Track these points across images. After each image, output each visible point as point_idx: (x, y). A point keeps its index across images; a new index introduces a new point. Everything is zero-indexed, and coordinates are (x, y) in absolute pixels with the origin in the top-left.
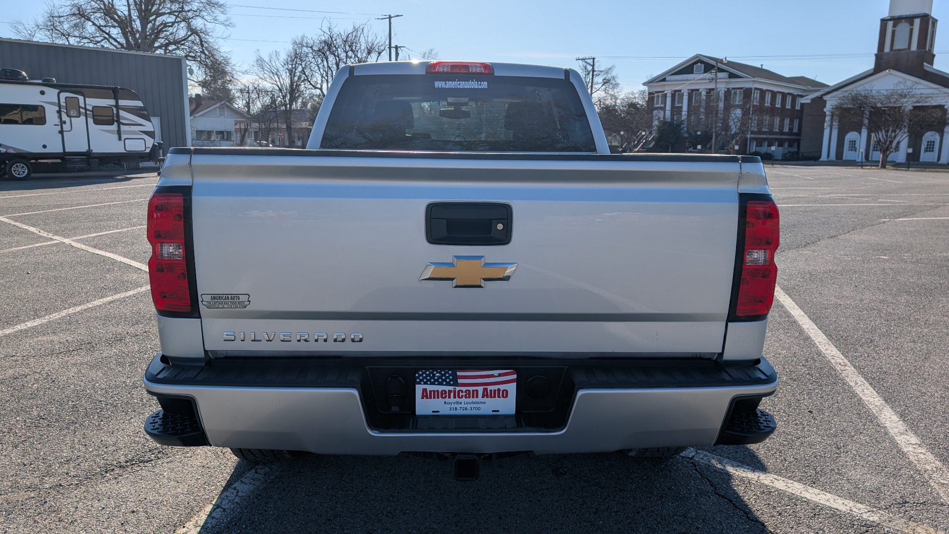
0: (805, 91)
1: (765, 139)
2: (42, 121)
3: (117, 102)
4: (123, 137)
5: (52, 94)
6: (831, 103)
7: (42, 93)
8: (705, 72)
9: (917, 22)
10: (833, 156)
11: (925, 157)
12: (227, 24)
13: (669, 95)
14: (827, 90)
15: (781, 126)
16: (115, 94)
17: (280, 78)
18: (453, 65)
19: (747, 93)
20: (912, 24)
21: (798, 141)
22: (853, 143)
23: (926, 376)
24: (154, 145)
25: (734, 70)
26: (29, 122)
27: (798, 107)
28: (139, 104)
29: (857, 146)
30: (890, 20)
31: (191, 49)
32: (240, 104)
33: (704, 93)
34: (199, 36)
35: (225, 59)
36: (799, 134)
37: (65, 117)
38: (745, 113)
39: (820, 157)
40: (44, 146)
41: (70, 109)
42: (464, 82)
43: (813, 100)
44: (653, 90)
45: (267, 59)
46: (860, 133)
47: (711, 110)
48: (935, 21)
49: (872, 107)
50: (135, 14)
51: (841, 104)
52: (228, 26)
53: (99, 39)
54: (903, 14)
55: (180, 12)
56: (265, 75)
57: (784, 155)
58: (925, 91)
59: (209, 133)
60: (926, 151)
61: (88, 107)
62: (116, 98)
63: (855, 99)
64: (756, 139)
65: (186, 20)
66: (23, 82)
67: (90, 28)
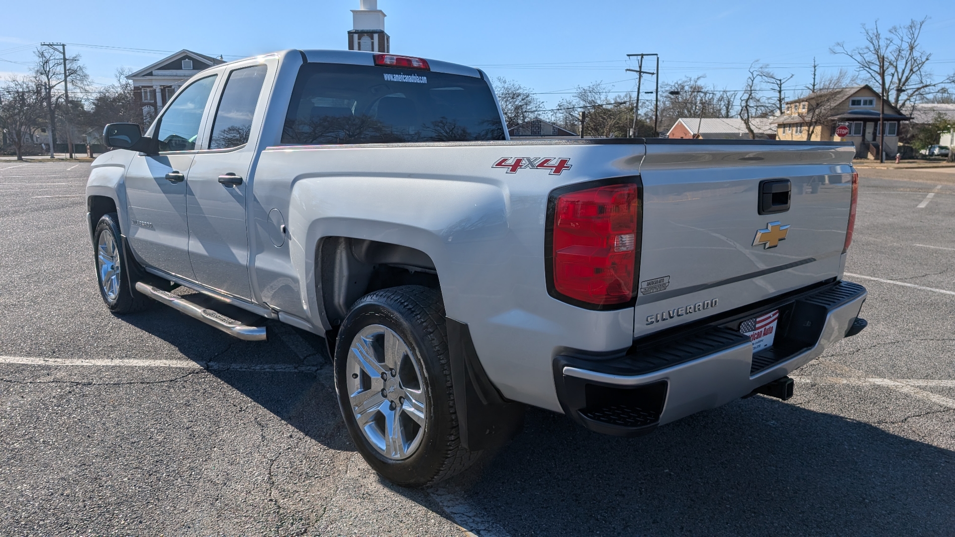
8: (194, 68)
9: (376, 36)
13: (158, 90)
18: (399, 58)
20: (372, 38)
30: (355, 33)
42: (408, 76)
44: (138, 84)
48: (388, 36)
54: (364, 29)
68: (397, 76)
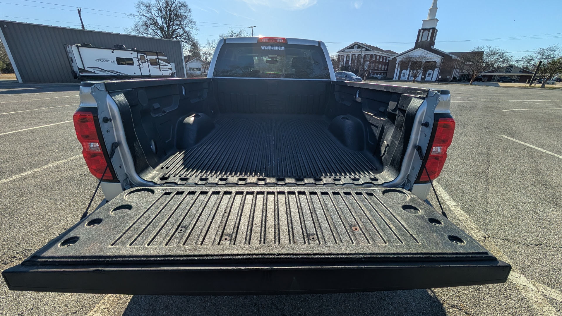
0: (390, 55)
1: (376, 72)
2: (132, 64)
3: (158, 57)
4: (161, 70)
5: (135, 54)
6: (399, 60)
7: (132, 54)
8: (358, 48)
9: (431, 30)
10: (397, 78)
11: (427, 79)
12: (197, 29)
13: (351, 56)
14: (398, 55)
15: (381, 68)
16: (157, 54)
19: (371, 56)
20: (429, 31)
21: (386, 73)
22: (404, 74)
23: (450, 170)
24: (172, 73)
25: (368, 48)
26: (128, 64)
27: (387, 61)
28: (166, 58)
29: (405, 75)
30: (422, 30)
31: (185, 39)
32: (203, 58)
33: (357, 56)
34: (187, 34)
35: (197, 42)
36: (387, 70)
37: (140, 63)
38: (370, 63)
39: (393, 78)
40: (135, 73)
41: (142, 59)
42: (274, 47)
43: (393, 59)
44: (340, 55)
45: (211, 42)
46: (407, 71)
47: (359, 62)
48: (437, 30)
49: (413, 62)
50: (165, 25)
51: (403, 60)
53: (154, 35)
54: (426, 28)
55: (180, 24)
57: (381, 78)
58: (431, 56)
59: (193, 69)
60: (428, 77)
61: (148, 59)
62: (158, 56)
63: (407, 58)
64: (373, 72)
65: (182, 27)
66: (124, 49)
67: (150, 31)
68: (268, 47)
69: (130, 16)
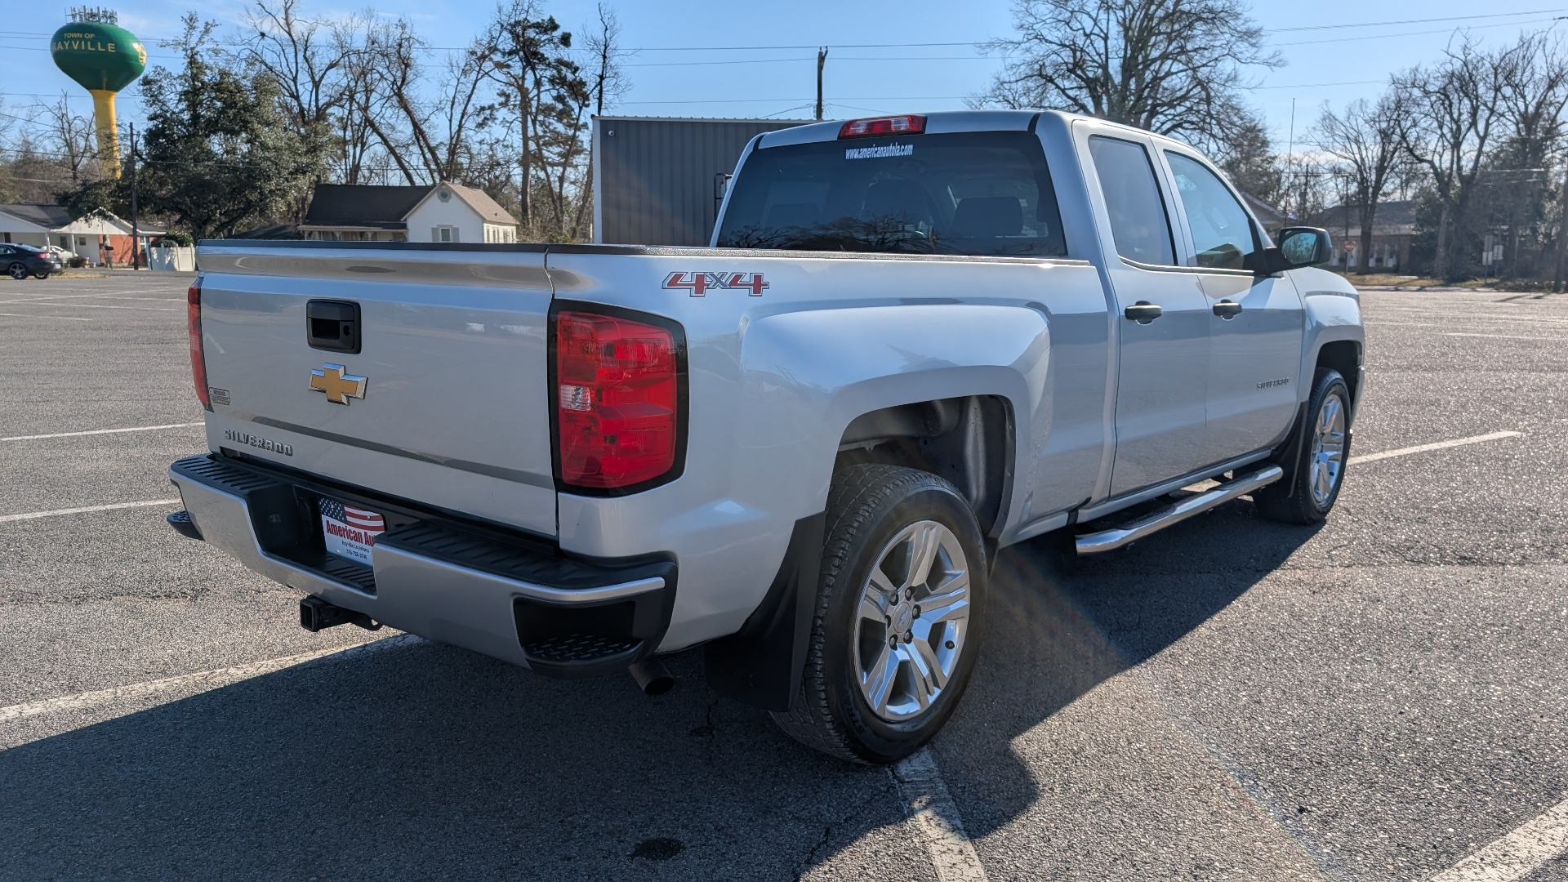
17: (1362, 147)
42: (882, 148)
45: (1341, 116)
52: (1274, 65)
56: (1336, 144)
68: (865, 150)
69: (988, 50)
